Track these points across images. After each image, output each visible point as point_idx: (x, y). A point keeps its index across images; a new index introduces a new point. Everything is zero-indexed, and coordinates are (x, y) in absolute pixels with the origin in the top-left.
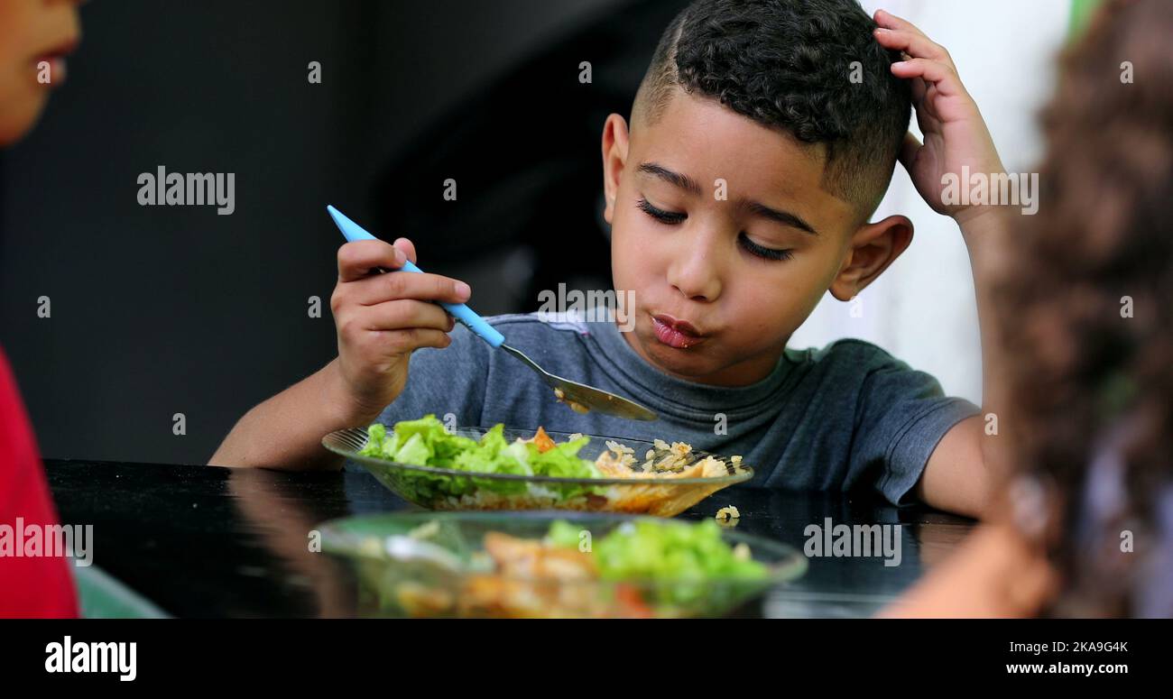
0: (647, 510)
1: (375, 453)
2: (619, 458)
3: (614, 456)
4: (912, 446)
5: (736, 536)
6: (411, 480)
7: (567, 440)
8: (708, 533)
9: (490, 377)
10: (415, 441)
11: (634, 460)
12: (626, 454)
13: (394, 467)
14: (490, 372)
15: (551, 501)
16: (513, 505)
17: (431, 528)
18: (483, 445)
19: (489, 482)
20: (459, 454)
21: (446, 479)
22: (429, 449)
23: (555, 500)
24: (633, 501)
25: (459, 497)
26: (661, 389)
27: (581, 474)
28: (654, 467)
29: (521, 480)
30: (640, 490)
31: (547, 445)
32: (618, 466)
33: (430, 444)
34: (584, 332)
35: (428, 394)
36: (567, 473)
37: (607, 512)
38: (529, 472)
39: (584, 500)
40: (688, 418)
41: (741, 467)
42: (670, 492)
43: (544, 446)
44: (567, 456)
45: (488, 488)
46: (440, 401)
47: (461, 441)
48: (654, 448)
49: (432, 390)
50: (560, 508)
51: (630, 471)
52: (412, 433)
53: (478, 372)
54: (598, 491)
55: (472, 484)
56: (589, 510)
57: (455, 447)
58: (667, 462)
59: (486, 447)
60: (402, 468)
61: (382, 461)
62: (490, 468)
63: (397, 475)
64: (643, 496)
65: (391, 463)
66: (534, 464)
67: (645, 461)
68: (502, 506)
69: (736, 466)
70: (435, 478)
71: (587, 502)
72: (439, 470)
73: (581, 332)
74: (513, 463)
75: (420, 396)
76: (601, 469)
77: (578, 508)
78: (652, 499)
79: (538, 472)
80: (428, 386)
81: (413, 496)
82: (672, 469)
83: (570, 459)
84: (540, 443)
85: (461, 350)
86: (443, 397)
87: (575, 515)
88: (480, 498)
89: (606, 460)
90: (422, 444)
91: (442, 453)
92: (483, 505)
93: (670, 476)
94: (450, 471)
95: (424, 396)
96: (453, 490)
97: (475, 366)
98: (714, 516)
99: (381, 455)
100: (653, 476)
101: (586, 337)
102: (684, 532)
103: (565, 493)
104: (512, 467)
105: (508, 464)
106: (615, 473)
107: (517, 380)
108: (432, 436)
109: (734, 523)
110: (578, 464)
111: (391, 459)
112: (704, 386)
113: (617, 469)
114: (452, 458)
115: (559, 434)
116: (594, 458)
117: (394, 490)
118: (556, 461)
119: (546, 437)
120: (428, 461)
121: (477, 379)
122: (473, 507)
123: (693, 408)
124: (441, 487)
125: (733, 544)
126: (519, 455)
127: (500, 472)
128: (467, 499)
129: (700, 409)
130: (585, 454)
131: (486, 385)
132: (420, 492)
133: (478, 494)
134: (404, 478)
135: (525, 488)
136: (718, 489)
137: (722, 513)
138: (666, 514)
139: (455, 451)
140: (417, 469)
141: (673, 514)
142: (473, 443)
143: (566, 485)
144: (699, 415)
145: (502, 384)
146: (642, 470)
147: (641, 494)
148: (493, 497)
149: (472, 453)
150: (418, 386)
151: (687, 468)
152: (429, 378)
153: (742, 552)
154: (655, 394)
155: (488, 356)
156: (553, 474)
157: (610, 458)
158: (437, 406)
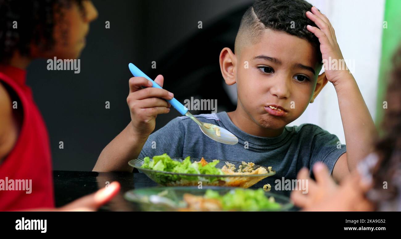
0: (239, 186)
1: (146, 167)
2: (229, 168)
3: (228, 167)
4: (328, 162)
5: (270, 194)
6: (158, 176)
7: (212, 161)
8: (260, 193)
9: (186, 136)
10: (160, 163)
11: (235, 168)
12: (232, 166)
13: (153, 172)
14: (186, 134)
15: (206, 183)
16: (193, 184)
17: (165, 192)
18: (183, 164)
19: (185, 176)
20: (175, 167)
21: (170, 175)
22: (165, 165)
23: (208, 182)
24: (235, 182)
25: (175, 182)
26: (245, 138)
27: (216, 173)
28: (242, 171)
29: (196, 176)
30: (237, 179)
31: (205, 163)
32: (229, 171)
33: (165, 164)
34: (218, 120)
35: (165, 142)
36: (212, 173)
37: (226, 186)
38: (199, 173)
39: (217, 182)
40: (254, 148)
41: (272, 171)
42: (247, 179)
43: (204, 164)
44: (211, 167)
45: (185, 178)
46: (169, 145)
47: (175, 162)
48: (241, 164)
49: (166, 141)
50: (209, 185)
51: (233, 172)
52: (159, 160)
53: (182, 135)
54: (222, 179)
55: (179, 177)
56: (220, 186)
57: (173, 164)
58: (246, 169)
59: (184, 164)
60: (155, 172)
61: (148, 170)
62: (186, 172)
63: (154, 174)
64: (238, 181)
65: (151, 170)
66: (200, 170)
67: (239, 169)
68: (190, 185)
69: (270, 170)
70: (167, 175)
71: (219, 183)
72: (168, 172)
73: (217, 120)
74: (193, 170)
75: (162, 143)
76: (223, 171)
77: (216, 185)
78: (241, 182)
79: (202, 173)
80: (164, 139)
81: (159, 182)
82: (248, 171)
83: (213, 168)
84: (202, 163)
85: (175, 127)
86: (170, 143)
87: (215, 188)
88: (182, 182)
89: (225, 168)
90: (162, 164)
91: (169, 167)
92: (183, 184)
93: (247, 174)
94: (172, 173)
95: (163, 143)
96: (173, 179)
97: (180, 132)
98: (262, 187)
99: (148, 167)
100: (241, 174)
101: (219, 121)
102: (252, 193)
103: (211, 180)
104: (193, 171)
105: (192, 170)
106: (228, 173)
107: (195, 137)
108: (166, 161)
109: (269, 190)
110: (215, 169)
111: (152, 169)
112: (260, 137)
113: (229, 172)
114: (173, 168)
115: (209, 160)
116: (221, 168)
117: (153, 179)
118: (208, 169)
119: (204, 161)
120: (164, 169)
121: (181, 136)
122: (180, 185)
123: (256, 145)
124: (169, 178)
125: (269, 197)
126: (195, 167)
127: (189, 173)
128: (178, 182)
129: (258, 145)
130: (218, 166)
131: (184, 139)
132: (162, 180)
133: (181, 180)
134: (156, 175)
135: (198, 178)
136: (263, 178)
137: (265, 186)
138: (246, 187)
139: (173, 166)
140: (160, 172)
141: (248, 187)
142: (180, 163)
143: (211, 177)
144: (258, 147)
145: (190, 138)
146: (238, 172)
147: (237, 180)
148: (186, 182)
149: (179, 166)
150: (161, 140)
151: (253, 171)
152: (165, 137)
153: (272, 200)
154: (243, 140)
155: (185, 129)
156: (207, 173)
157: (226, 168)
158: (168, 146)
